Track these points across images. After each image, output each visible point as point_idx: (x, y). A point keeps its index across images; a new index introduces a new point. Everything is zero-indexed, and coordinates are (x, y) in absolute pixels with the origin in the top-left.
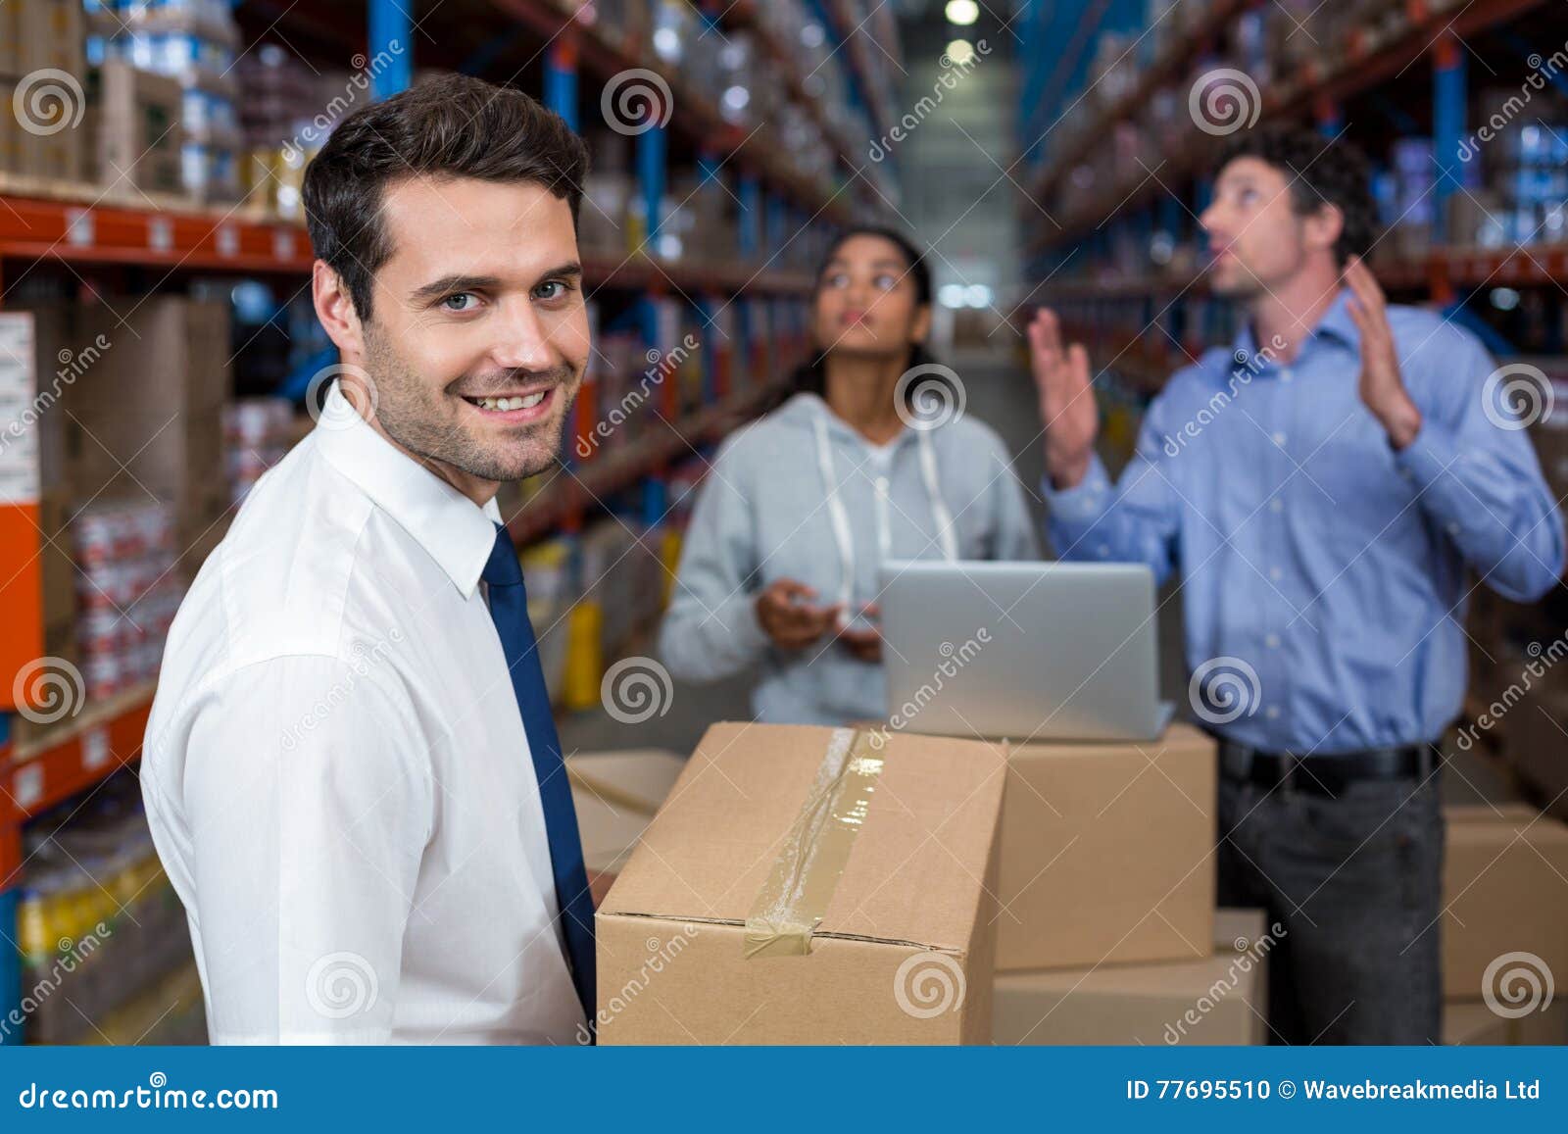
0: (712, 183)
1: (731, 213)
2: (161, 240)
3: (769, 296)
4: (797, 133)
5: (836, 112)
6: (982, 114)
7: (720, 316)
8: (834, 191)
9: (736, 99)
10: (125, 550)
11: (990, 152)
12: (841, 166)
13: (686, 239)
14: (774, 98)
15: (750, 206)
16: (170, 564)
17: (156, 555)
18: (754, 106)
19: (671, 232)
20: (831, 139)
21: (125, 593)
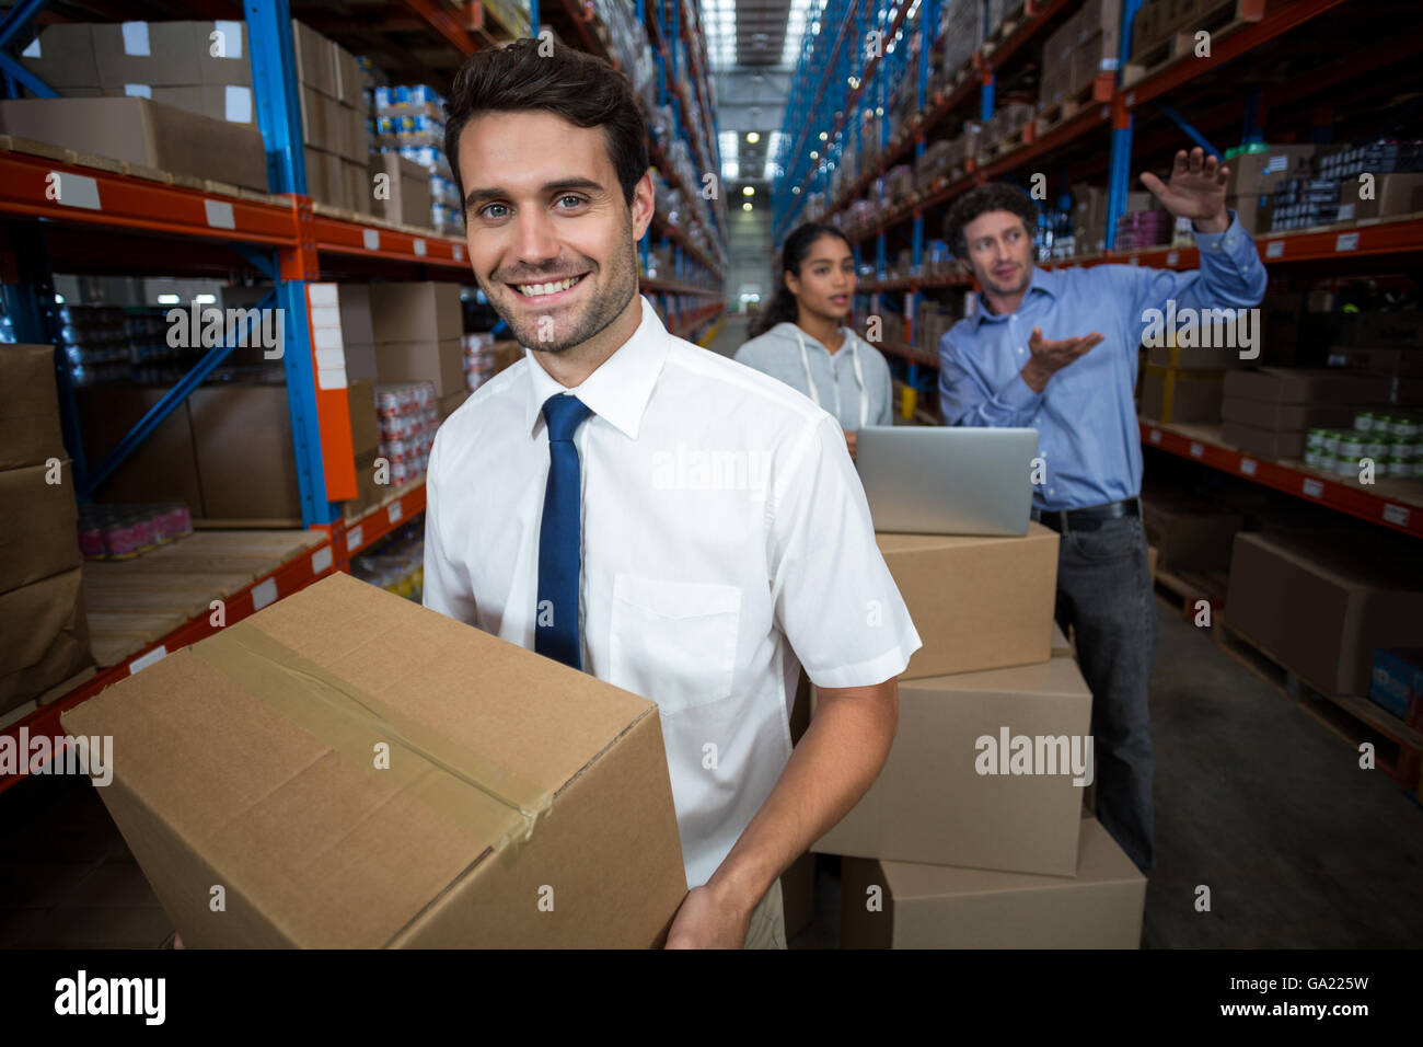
0: (666, 250)
1: (673, 262)
2: (420, 248)
3: (686, 294)
4: (695, 233)
5: (707, 225)
6: (756, 230)
7: (670, 301)
8: (707, 255)
9: (673, 216)
10: (407, 410)
11: (759, 244)
12: (710, 246)
13: (657, 269)
14: (687, 217)
15: (679, 259)
16: (433, 415)
17: (426, 411)
18: (680, 218)
19: (652, 268)
20: (705, 235)
21: (409, 432)
